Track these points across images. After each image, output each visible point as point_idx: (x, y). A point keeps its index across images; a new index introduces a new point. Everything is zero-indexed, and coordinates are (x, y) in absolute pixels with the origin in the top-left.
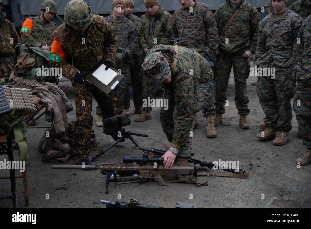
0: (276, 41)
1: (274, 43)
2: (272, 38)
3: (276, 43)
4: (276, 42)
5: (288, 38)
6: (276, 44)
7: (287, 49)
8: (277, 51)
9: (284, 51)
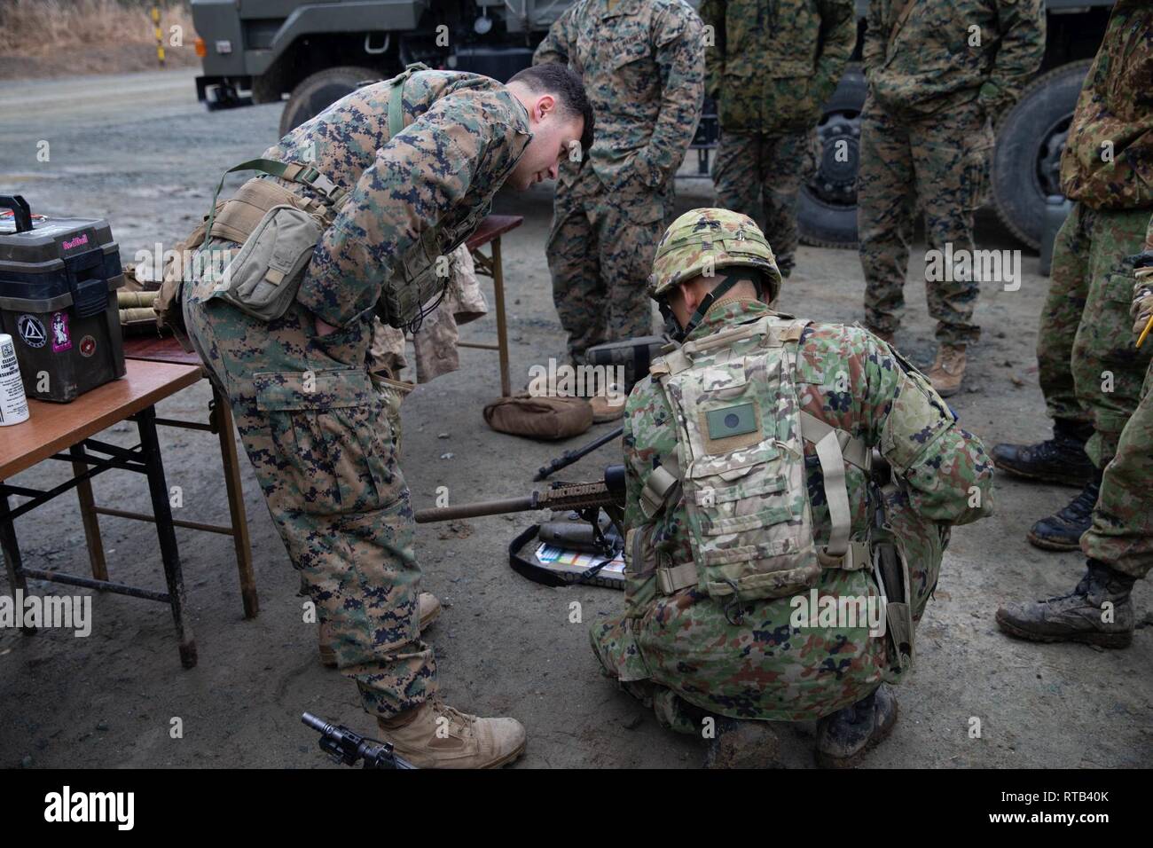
0: (602, 88)
1: (597, 94)
2: (592, 74)
3: (604, 96)
4: (605, 92)
5: (640, 78)
6: (604, 100)
7: (638, 119)
8: (606, 122)
9: (628, 122)
